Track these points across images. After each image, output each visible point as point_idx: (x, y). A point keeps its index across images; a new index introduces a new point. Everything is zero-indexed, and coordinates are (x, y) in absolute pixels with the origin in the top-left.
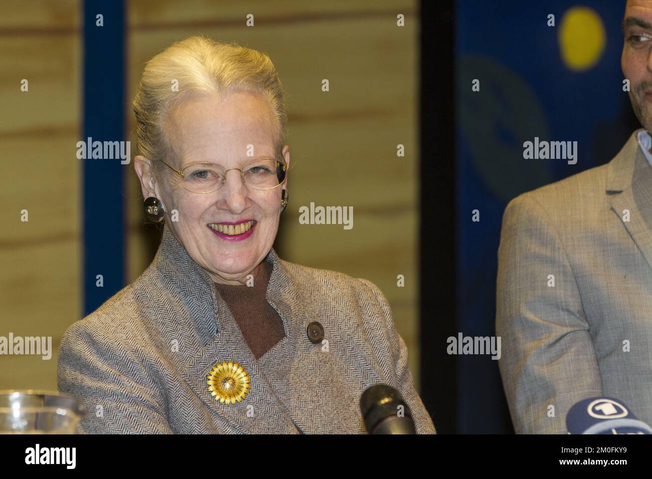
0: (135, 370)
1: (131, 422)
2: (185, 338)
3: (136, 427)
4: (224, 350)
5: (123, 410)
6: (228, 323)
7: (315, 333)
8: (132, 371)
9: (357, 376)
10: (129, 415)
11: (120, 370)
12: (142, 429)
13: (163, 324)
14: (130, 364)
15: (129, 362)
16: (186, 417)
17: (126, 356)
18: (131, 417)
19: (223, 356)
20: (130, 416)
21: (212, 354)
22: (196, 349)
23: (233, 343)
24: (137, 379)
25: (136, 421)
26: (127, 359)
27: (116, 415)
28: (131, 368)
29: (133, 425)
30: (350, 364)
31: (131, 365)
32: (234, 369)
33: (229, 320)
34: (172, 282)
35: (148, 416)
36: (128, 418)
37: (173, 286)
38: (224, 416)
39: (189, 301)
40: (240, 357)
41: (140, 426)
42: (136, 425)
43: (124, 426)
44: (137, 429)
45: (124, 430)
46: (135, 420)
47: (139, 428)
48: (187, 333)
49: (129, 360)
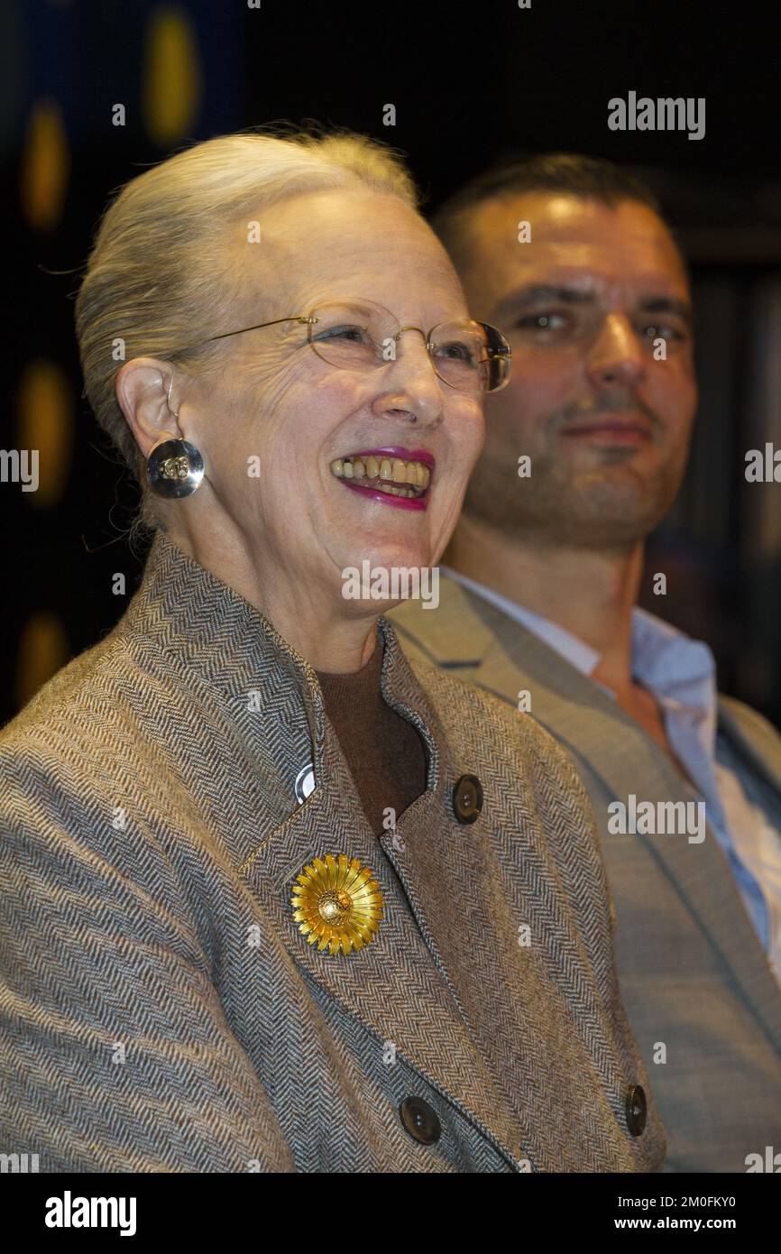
0: (154, 867)
1: (152, 991)
2: (238, 793)
3: (162, 1004)
4: (328, 827)
5: (134, 962)
6: (336, 766)
7: (466, 800)
8: (147, 869)
9: (535, 910)
10: (147, 974)
11: (118, 865)
12: (175, 1008)
13: (186, 758)
14: (145, 852)
15: (142, 846)
16: (268, 985)
17: (138, 832)
18: (151, 979)
19: (325, 842)
20: (147, 977)
21: (302, 835)
22: (263, 821)
23: (346, 812)
24: (157, 889)
25: (161, 990)
26: (139, 839)
27: (116, 972)
28: (146, 860)
29: (156, 997)
30: (523, 881)
31: (146, 855)
32: (350, 874)
33: (337, 760)
34: (191, 663)
35: (186, 980)
36: (144, 980)
37: (192, 674)
38: (325, 983)
39: (235, 708)
40: (358, 847)
41: (171, 1002)
42: (161, 998)
43: (136, 998)
44: (164, 1008)
45: (135, 1009)
46: (160, 986)
47: (170, 1006)
48: (241, 784)
49: (144, 842)
